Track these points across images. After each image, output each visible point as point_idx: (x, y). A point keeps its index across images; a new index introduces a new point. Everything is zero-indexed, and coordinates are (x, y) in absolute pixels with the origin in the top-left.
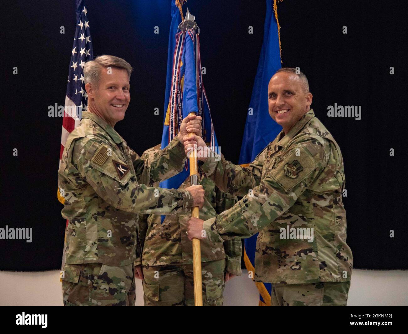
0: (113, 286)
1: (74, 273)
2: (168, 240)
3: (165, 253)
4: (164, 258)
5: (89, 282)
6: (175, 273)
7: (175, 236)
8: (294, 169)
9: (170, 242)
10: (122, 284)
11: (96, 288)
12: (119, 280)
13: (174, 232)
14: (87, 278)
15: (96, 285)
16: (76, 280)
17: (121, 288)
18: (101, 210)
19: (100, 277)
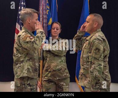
0: (32, 88)
1: (19, 83)
2: (47, 71)
3: (46, 76)
4: (46, 78)
5: (24, 86)
6: (53, 83)
7: (49, 70)
8: (97, 51)
9: (48, 72)
10: (34, 87)
11: (26, 88)
12: (34, 86)
13: (49, 69)
14: (23, 85)
15: (26, 87)
16: (19, 85)
17: (34, 88)
18: (28, 59)
19: (28, 85)
